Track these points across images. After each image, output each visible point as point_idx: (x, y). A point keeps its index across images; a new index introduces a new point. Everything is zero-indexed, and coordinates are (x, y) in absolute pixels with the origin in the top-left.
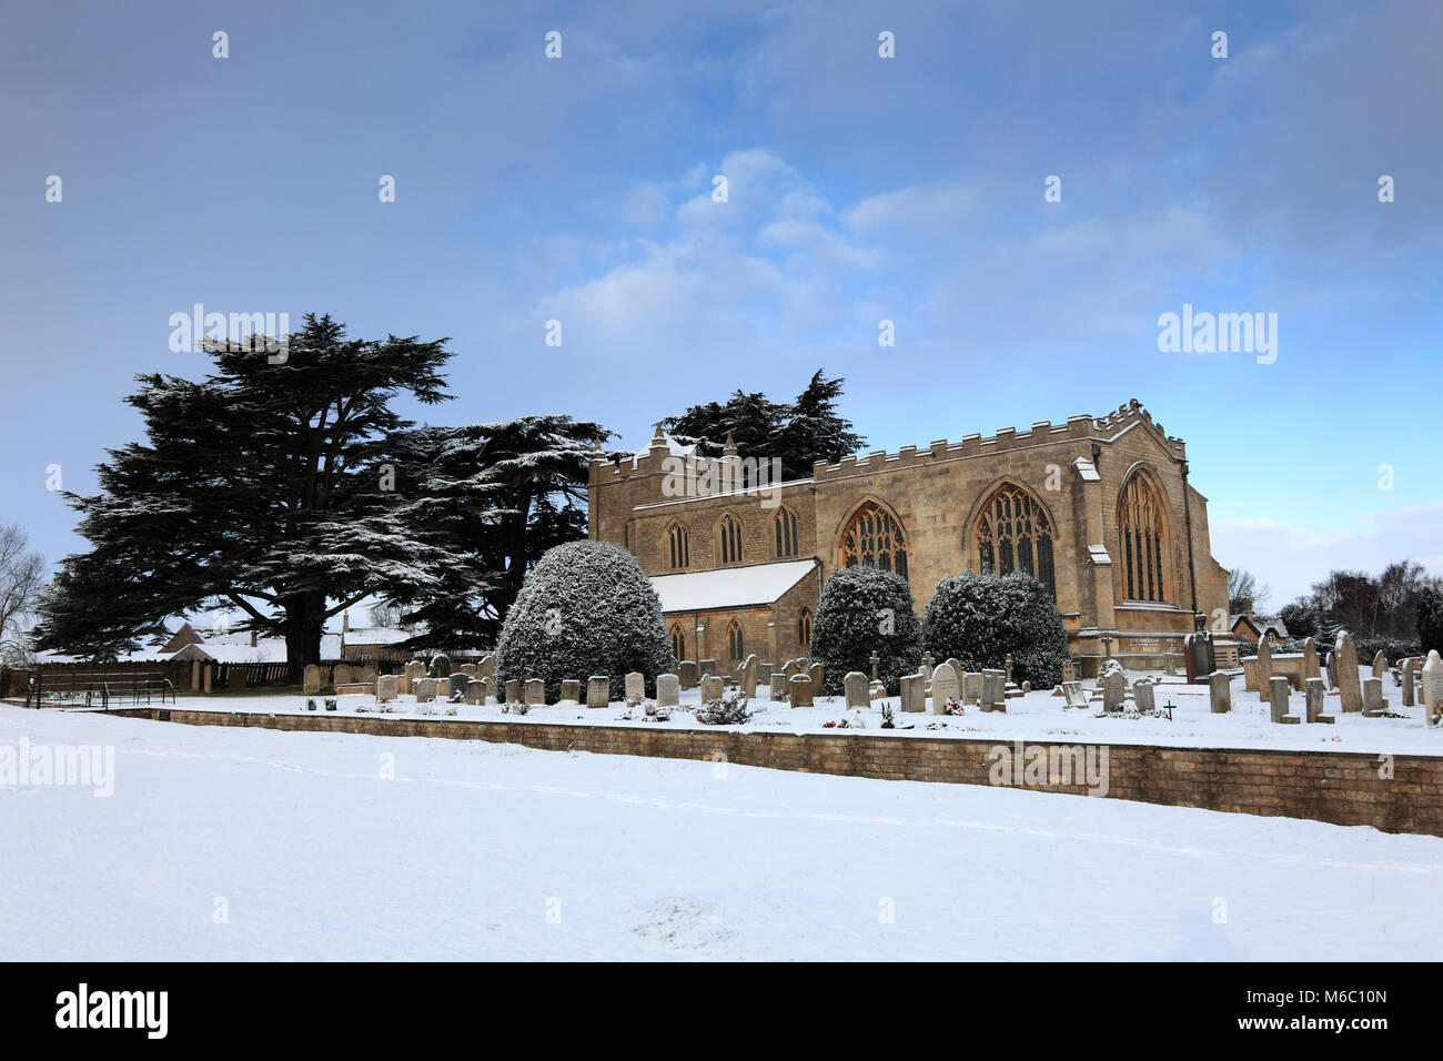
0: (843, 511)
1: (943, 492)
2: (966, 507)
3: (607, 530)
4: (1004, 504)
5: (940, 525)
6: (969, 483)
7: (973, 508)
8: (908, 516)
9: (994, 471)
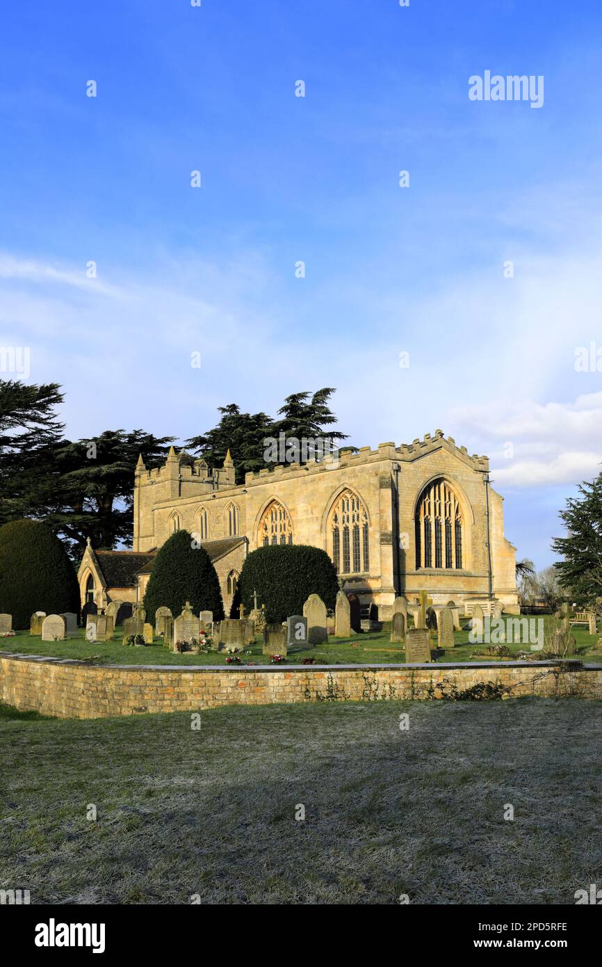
0: (260, 505)
1: (313, 494)
2: (323, 504)
3: (144, 516)
4: (346, 502)
5: (310, 516)
6: (325, 488)
7: (327, 504)
8: (293, 510)
9: (339, 480)
